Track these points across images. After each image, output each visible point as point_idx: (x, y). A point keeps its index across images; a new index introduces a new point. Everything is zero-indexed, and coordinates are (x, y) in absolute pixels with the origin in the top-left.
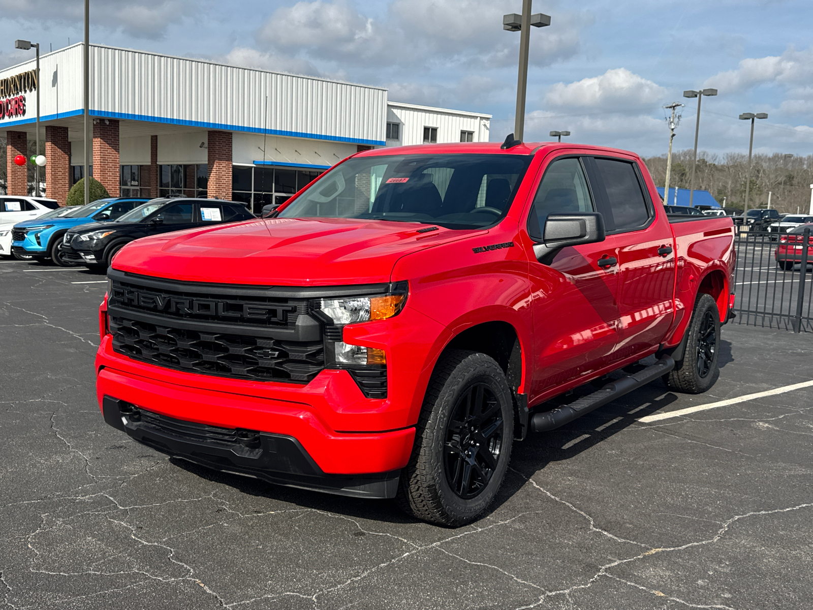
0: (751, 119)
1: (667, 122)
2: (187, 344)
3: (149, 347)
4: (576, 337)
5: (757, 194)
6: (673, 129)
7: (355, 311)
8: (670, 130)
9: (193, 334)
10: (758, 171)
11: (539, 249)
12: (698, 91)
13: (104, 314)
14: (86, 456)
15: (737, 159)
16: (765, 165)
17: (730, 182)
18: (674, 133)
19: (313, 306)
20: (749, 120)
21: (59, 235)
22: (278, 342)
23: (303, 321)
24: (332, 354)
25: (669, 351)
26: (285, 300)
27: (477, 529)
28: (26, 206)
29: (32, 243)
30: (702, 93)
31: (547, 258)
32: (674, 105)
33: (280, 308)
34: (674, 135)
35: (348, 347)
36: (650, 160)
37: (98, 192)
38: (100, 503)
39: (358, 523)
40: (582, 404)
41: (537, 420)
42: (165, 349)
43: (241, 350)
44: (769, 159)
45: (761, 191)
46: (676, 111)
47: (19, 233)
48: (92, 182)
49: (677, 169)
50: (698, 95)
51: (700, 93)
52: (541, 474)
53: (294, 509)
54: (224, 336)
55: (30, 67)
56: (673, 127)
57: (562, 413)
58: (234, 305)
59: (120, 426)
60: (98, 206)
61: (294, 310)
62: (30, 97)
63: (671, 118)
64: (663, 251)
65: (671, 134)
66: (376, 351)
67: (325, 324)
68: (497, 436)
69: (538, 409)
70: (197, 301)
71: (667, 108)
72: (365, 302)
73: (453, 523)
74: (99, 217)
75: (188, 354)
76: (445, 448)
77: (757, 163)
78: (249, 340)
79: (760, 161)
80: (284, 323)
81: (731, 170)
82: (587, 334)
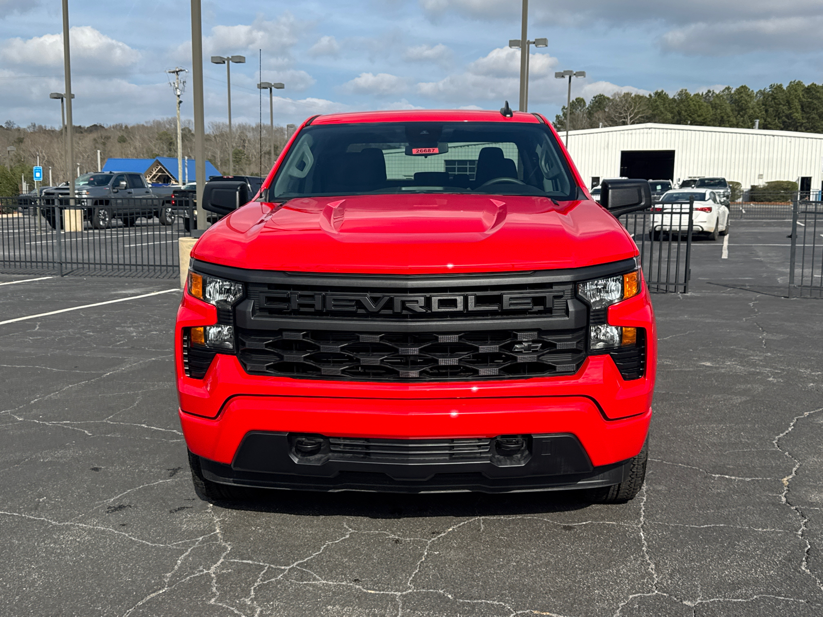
0: (269, 89)
1: (172, 88)
5: (246, 164)
6: (179, 96)
8: (177, 97)
10: (244, 141)
12: (226, 58)
15: (222, 128)
16: (250, 135)
17: (219, 153)
18: (180, 100)
20: (266, 90)
30: (231, 59)
32: (177, 70)
34: (180, 102)
36: (133, 128)
44: (253, 129)
45: (250, 161)
46: (179, 77)
49: (164, 138)
50: (226, 62)
51: (228, 59)
56: (179, 93)
63: (176, 84)
65: (178, 101)
71: (170, 72)
77: (242, 132)
79: (244, 131)
81: (218, 139)
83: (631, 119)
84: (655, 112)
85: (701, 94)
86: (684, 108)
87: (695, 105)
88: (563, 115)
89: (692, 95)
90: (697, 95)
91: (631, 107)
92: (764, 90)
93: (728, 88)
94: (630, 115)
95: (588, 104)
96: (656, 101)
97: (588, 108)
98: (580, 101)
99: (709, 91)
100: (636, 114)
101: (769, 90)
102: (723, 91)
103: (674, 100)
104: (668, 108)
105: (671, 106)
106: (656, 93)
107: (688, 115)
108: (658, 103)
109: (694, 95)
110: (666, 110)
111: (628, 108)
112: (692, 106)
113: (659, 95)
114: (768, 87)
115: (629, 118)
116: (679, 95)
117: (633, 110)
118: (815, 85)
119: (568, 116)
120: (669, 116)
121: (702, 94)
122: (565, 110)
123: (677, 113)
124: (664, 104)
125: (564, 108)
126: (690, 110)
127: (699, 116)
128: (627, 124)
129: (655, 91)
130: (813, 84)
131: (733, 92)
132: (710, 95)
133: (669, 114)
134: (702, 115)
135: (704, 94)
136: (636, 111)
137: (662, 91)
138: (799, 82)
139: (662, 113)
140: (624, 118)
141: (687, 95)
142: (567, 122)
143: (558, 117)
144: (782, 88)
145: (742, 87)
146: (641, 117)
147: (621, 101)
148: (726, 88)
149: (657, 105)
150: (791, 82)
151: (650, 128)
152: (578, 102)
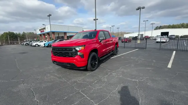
2: (61, 54)
3: (57, 55)
4: (103, 50)
7: (80, 49)
9: (62, 53)
11: (99, 41)
13: (52, 51)
14: (52, 67)
15: (117, 32)
19: (75, 48)
21: (49, 44)
22: (71, 53)
23: (74, 50)
24: (77, 54)
25: (113, 51)
26: (71, 48)
27: (95, 71)
28: (45, 41)
29: (46, 45)
30: (113, 26)
31: (100, 42)
33: (71, 49)
35: (79, 53)
37: (53, 39)
38: (54, 72)
39: (82, 72)
40: (105, 57)
41: (100, 59)
42: (59, 55)
43: (67, 54)
44: (120, 32)
45: (119, 35)
47: (44, 44)
48: (52, 39)
52: (101, 65)
53: (75, 71)
54: (65, 53)
55: (44, 27)
57: (103, 58)
58: (66, 49)
59: (54, 63)
60: (53, 41)
61: (73, 49)
62: (45, 30)
64: (112, 41)
66: (82, 53)
67: (76, 50)
68: (96, 61)
69: (101, 58)
70: (62, 49)
72: (81, 48)
73: (92, 71)
74: (53, 42)
75: (61, 55)
76: (91, 63)
78: (68, 53)
80: (72, 51)
82: (104, 50)
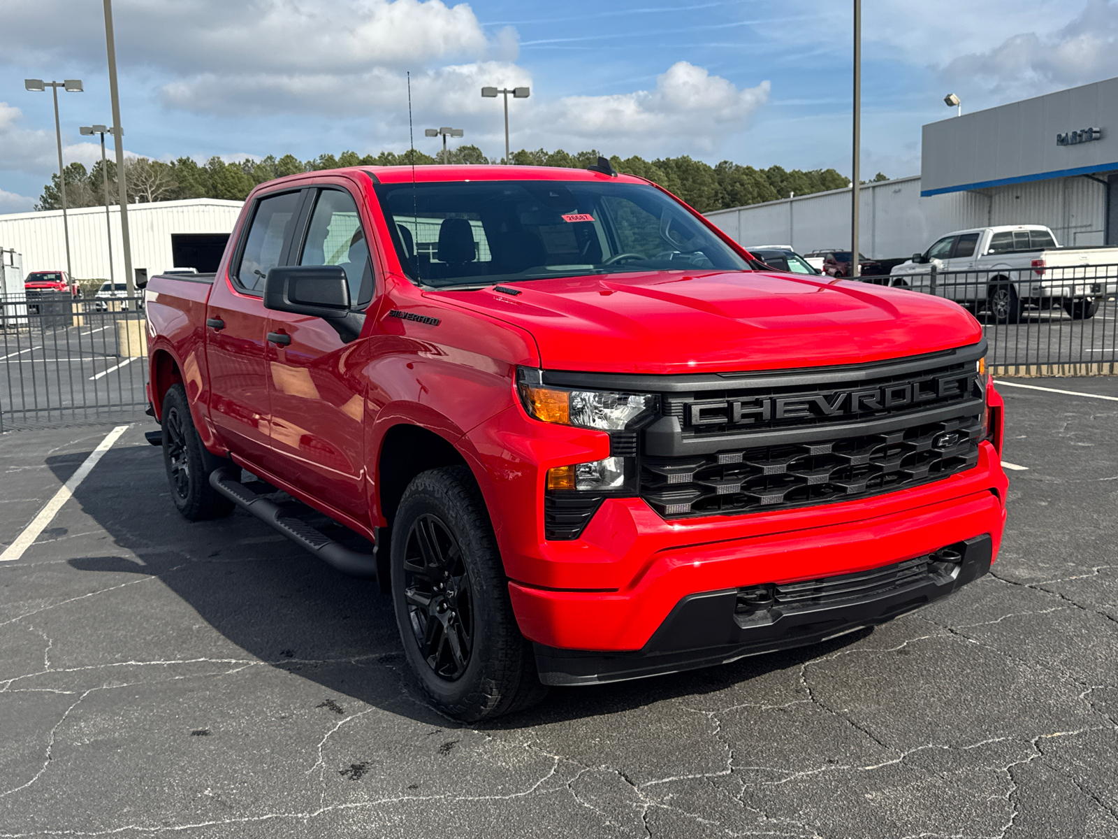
83: (152, 193)
84: (183, 185)
85: (237, 163)
86: (219, 181)
87: (233, 178)
88: (55, 185)
89: (227, 165)
90: (233, 165)
91: (150, 176)
92: (314, 162)
93: (270, 158)
94: (151, 187)
95: (89, 171)
96: (182, 171)
97: (90, 177)
98: (77, 168)
99: (248, 161)
100: (159, 187)
101: (319, 161)
102: (265, 161)
103: (204, 170)
104: (199, 180)
105: (203, 177)
106: (180, 161)
107: (226, 189)
108: (185, 173)
109: (230, 164)
110: (197, 182)
111: (146, 179)
112: (230, 178)
113: (183, 162)
114: (318, 158)
115: (149, 192)
116: (210, 163)
117: (154, 182)
118: (371, 157)
119: (63, 187)
120: (202, 190)
121: (240, 164)
122: (56, 180)
123: (211, 187)
124: (193, 175)
125: (55, 176)
126: (228, 183)
127: (240, 191)
128: (148, 201)
129: (178, 158)
130: (369, 156)
131: (277, 163)
132: (250, 165)
133: (200, 187)
134: (244, 190)
135: (242, 163)
136: (157, 182)
137: (188, 159)
138: (353, 153)
139: (193, 186)
140: (143, 192)
141: (221, 164)
142: (63, 195)
143: (47, 188)
144: (334, 160)
145: (287, 156)
146: (165, 191)
147: (136, 169)
148: (268, 157)
149: (185, 176)
150: (344, 153)
151: (206, 205)
152: (75, 169)
